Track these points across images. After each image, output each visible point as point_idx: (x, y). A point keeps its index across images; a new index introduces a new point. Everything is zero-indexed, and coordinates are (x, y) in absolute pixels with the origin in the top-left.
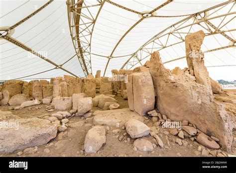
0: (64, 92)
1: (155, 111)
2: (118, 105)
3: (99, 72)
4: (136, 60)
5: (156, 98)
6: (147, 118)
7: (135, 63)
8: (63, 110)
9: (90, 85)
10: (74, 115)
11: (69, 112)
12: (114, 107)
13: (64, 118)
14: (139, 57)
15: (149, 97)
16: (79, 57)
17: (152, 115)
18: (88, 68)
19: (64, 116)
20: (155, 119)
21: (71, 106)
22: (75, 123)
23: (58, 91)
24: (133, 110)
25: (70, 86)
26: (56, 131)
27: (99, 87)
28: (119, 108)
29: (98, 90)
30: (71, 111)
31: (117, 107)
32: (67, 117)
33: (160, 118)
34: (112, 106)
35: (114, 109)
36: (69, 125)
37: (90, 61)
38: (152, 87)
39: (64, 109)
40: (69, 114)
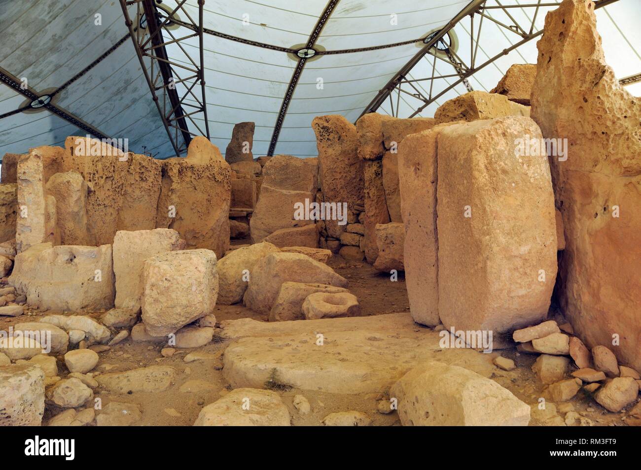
0: (70, 225)
1: (552, 325)
2: (351, 300)
3: (244, 131)
4: (445, 67)
5: (564, 257)
6: (507, 363)
7: (440, 85)
8: (67, 311)
9: (200, 196)
10: (124, 333)
11: (98, 319)
12: (329, 308)
13: (73, 346)
14: (463, 54)
15: (524, 249)
16: (141, 51)
17: (539, 346)
18: (187, 109)
19: (76, 335)
20: (550, 366)
21: (108, 291)
22: (131, 374)
23: (42, 220)
24: (427, 319)
25: (101, 195)
26: (41, 407)
27: (245, 210)
28: (353, 312)
29: (242, 225)
30: (111, 317)
31: (343, 308)
32: (92, 343)
33: (580, 361)
34: (316, 302)
35: (325, 316)
36: (104, 379)
37: (200, 74)
38: (547, 198)
39: (76, 302)
40: (99, 331)
